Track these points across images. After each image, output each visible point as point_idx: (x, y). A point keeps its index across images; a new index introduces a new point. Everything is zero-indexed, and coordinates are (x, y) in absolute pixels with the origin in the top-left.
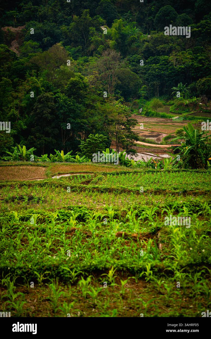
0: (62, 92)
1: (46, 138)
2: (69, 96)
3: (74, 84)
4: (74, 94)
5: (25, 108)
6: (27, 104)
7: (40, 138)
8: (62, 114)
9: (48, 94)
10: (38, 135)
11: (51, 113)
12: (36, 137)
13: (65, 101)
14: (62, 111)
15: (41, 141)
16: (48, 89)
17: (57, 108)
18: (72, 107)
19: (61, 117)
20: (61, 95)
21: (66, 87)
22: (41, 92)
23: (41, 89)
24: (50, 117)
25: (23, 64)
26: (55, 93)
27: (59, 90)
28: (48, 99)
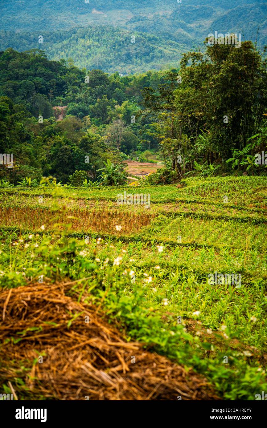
0: (76, 145)
1: (65, 175)
2: (80, 148)
3: (84, 140)
4: (84, 146)
5: (53, 156)
6: (54, 153)
7: (61, 175)
8: (76, 159)
9: (67, 147)
10: (60, 173)
11: (68, 159)
12: (58, 174)
13: (77, 151)
14: (75, 157)
15: (62, 177)
16: (67, 143)
17: (73, 155)
18: (82, 155)
19: (75, 161)
20: (76, 147)
21: (79, 142)
22: (62, 145)
23: (63, 143)
24: (67, 161)
25: (52, 128)
26: (72, 146)
27: (75, 144)
28: (66, 150)
